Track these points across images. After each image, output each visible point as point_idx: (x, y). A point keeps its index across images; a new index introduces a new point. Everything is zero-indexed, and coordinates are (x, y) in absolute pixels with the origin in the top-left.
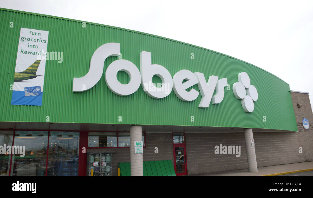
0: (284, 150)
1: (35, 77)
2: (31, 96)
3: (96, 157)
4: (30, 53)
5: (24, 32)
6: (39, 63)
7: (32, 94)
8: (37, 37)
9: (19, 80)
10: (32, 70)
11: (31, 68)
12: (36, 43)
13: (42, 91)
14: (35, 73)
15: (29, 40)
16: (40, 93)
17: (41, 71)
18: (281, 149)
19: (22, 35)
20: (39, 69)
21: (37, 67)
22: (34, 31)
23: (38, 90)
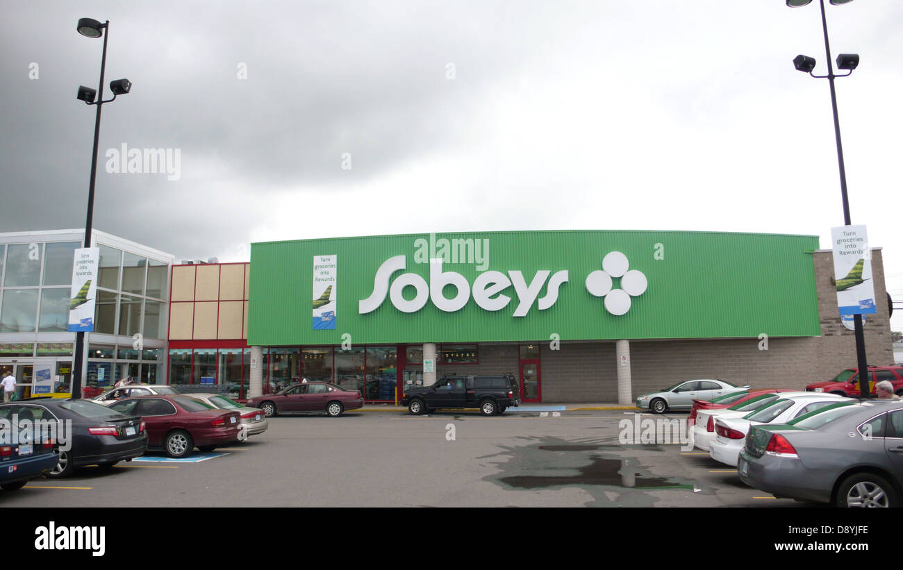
0: (765, 372)
1: (329, 302)
2: (327, 321)
3: (411, 375)
4: (323, 280)
5: (317, 260)
6: (331, 289)
7: (327, 319)
8: (327, 263)
9: (317, 307)
10: (325, 297)
11: (325, 295)
12: (327, 270)
13: (335, 315)
14: (328, 299)
15: (321, 267)
16: (334, 318)
17: (333, 296)
18: (758, 370)
19: (315, 264)
20: (331, 295)
21: (330, 293)
22: (325, 257)
23: (332, 314)
